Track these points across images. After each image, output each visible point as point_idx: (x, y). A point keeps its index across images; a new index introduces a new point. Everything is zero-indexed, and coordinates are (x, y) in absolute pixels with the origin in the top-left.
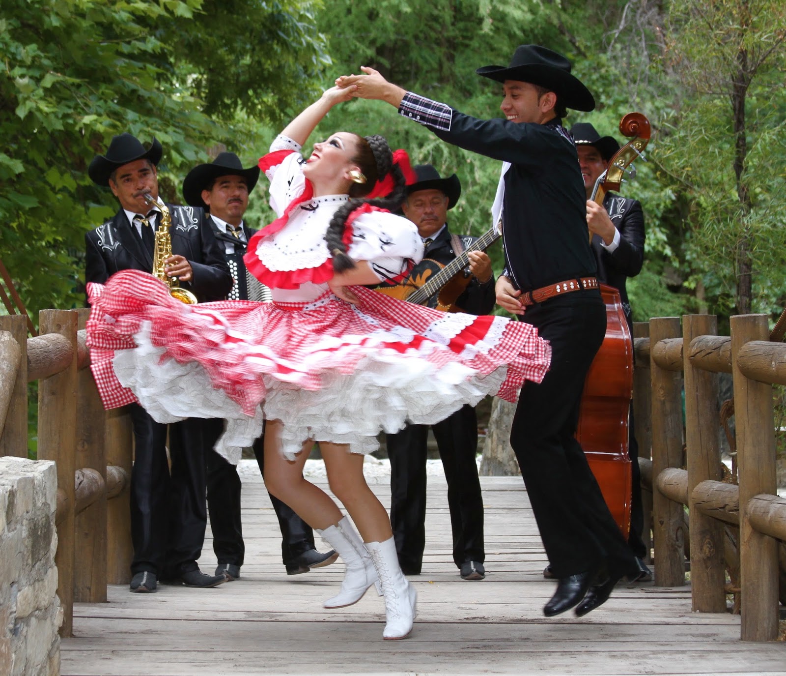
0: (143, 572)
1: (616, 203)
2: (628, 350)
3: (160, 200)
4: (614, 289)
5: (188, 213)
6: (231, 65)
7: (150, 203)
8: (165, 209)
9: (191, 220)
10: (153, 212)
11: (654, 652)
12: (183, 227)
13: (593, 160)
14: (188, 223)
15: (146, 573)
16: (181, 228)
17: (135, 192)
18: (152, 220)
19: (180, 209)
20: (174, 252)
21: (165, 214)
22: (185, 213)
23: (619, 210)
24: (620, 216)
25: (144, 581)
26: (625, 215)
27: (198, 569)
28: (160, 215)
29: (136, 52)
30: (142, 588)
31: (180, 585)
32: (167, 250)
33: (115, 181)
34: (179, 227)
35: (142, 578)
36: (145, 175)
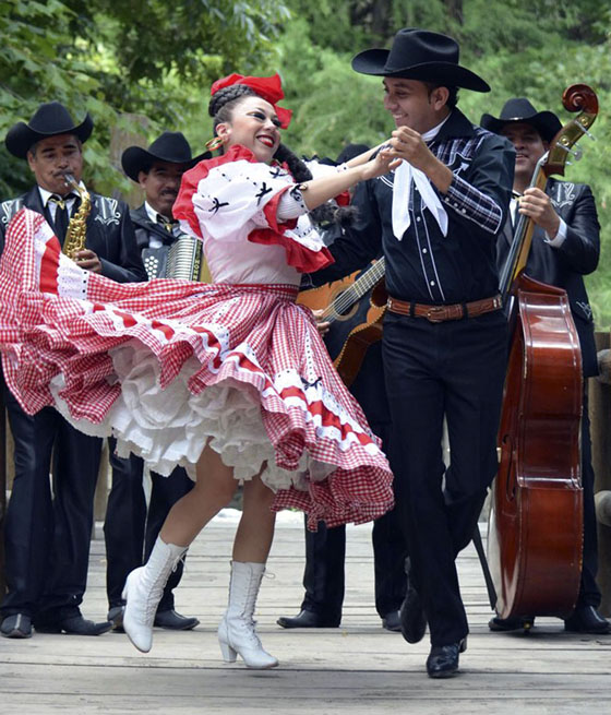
0: (17, 614)
1: (563, 189)
2: (577, 361)
3: (82, 185)
4: (562, 290)
5: (111, 205)
6: (164, 19)
7: (71, 185)
8: (85, 196)
9: (113, 212)
10: (72, 196)
11: (576, 699)
12: (102, 218)
13: (532, 140)
14: (109, 216)
15: (19, 616)
16: (100, 219)
17: (56, 170)
18: (70, 205)
19: (102, 199)
20: (86, 246)
21: (84, 200)
22: (107, 204)
23: (568, 196)
24: (571, 203)
25: (17, 626)
26: (576, 202)
27: (80, 615)
28: (78, 200)
29: (32, 15)
30: (16, 632)
31: (59, 632)
32: (79, 242)
33: (34, 155)
34: (98, 218)
35: (15, 621)
36: (71, 153)
